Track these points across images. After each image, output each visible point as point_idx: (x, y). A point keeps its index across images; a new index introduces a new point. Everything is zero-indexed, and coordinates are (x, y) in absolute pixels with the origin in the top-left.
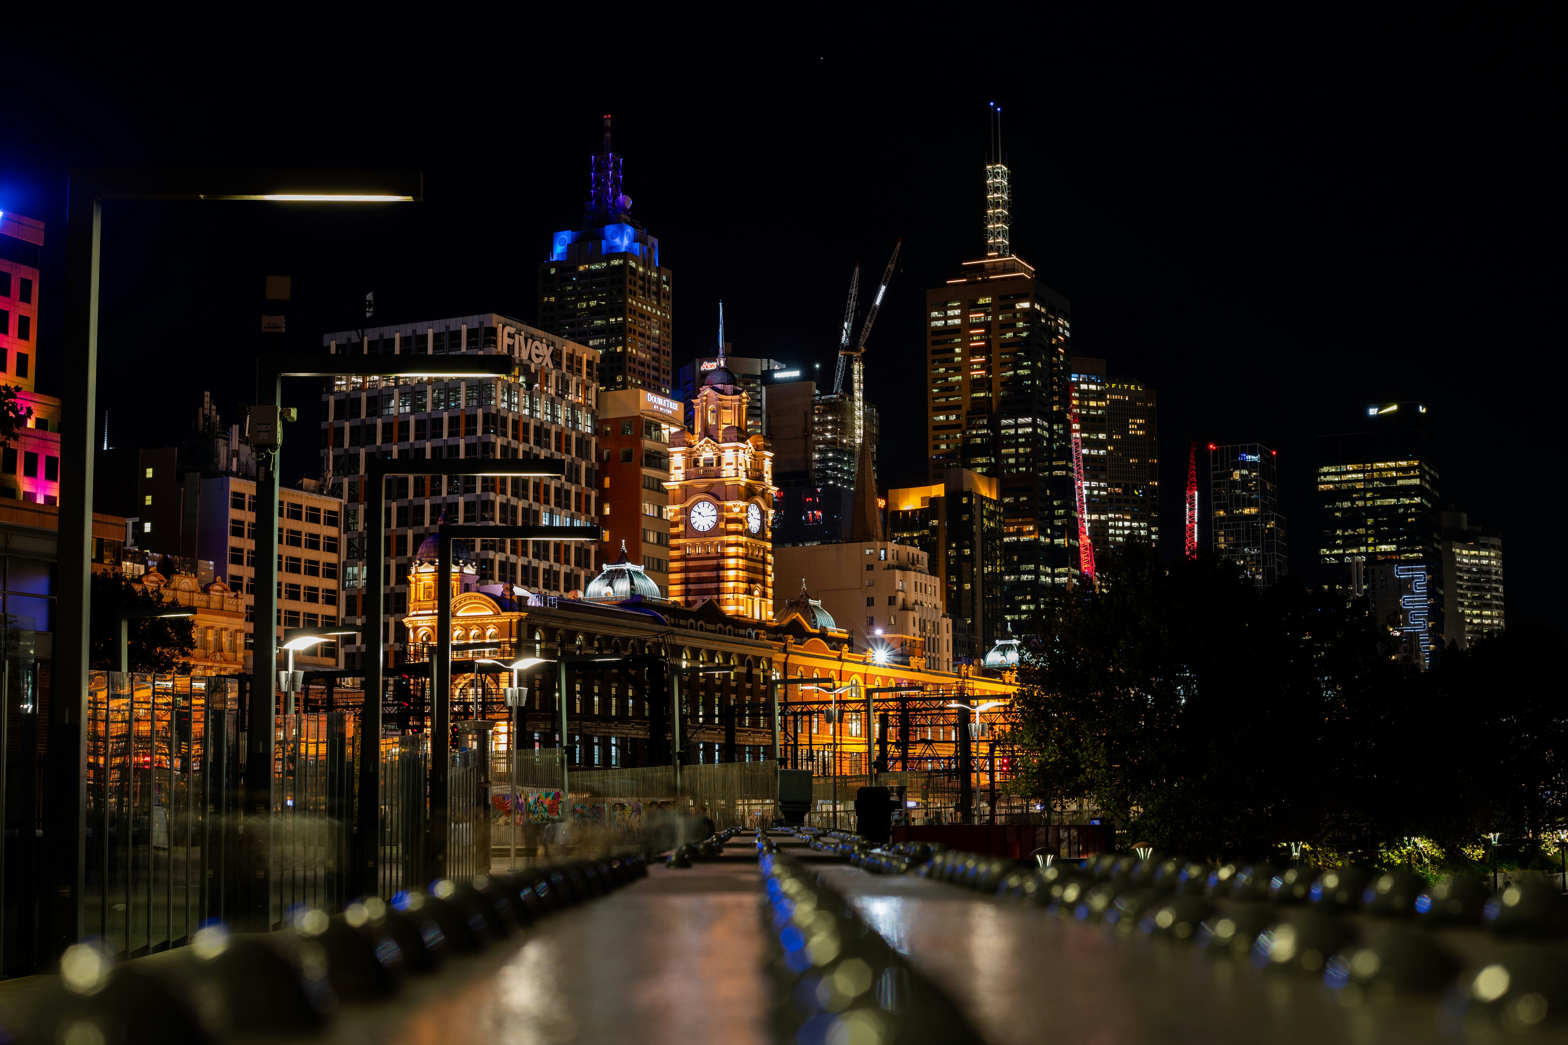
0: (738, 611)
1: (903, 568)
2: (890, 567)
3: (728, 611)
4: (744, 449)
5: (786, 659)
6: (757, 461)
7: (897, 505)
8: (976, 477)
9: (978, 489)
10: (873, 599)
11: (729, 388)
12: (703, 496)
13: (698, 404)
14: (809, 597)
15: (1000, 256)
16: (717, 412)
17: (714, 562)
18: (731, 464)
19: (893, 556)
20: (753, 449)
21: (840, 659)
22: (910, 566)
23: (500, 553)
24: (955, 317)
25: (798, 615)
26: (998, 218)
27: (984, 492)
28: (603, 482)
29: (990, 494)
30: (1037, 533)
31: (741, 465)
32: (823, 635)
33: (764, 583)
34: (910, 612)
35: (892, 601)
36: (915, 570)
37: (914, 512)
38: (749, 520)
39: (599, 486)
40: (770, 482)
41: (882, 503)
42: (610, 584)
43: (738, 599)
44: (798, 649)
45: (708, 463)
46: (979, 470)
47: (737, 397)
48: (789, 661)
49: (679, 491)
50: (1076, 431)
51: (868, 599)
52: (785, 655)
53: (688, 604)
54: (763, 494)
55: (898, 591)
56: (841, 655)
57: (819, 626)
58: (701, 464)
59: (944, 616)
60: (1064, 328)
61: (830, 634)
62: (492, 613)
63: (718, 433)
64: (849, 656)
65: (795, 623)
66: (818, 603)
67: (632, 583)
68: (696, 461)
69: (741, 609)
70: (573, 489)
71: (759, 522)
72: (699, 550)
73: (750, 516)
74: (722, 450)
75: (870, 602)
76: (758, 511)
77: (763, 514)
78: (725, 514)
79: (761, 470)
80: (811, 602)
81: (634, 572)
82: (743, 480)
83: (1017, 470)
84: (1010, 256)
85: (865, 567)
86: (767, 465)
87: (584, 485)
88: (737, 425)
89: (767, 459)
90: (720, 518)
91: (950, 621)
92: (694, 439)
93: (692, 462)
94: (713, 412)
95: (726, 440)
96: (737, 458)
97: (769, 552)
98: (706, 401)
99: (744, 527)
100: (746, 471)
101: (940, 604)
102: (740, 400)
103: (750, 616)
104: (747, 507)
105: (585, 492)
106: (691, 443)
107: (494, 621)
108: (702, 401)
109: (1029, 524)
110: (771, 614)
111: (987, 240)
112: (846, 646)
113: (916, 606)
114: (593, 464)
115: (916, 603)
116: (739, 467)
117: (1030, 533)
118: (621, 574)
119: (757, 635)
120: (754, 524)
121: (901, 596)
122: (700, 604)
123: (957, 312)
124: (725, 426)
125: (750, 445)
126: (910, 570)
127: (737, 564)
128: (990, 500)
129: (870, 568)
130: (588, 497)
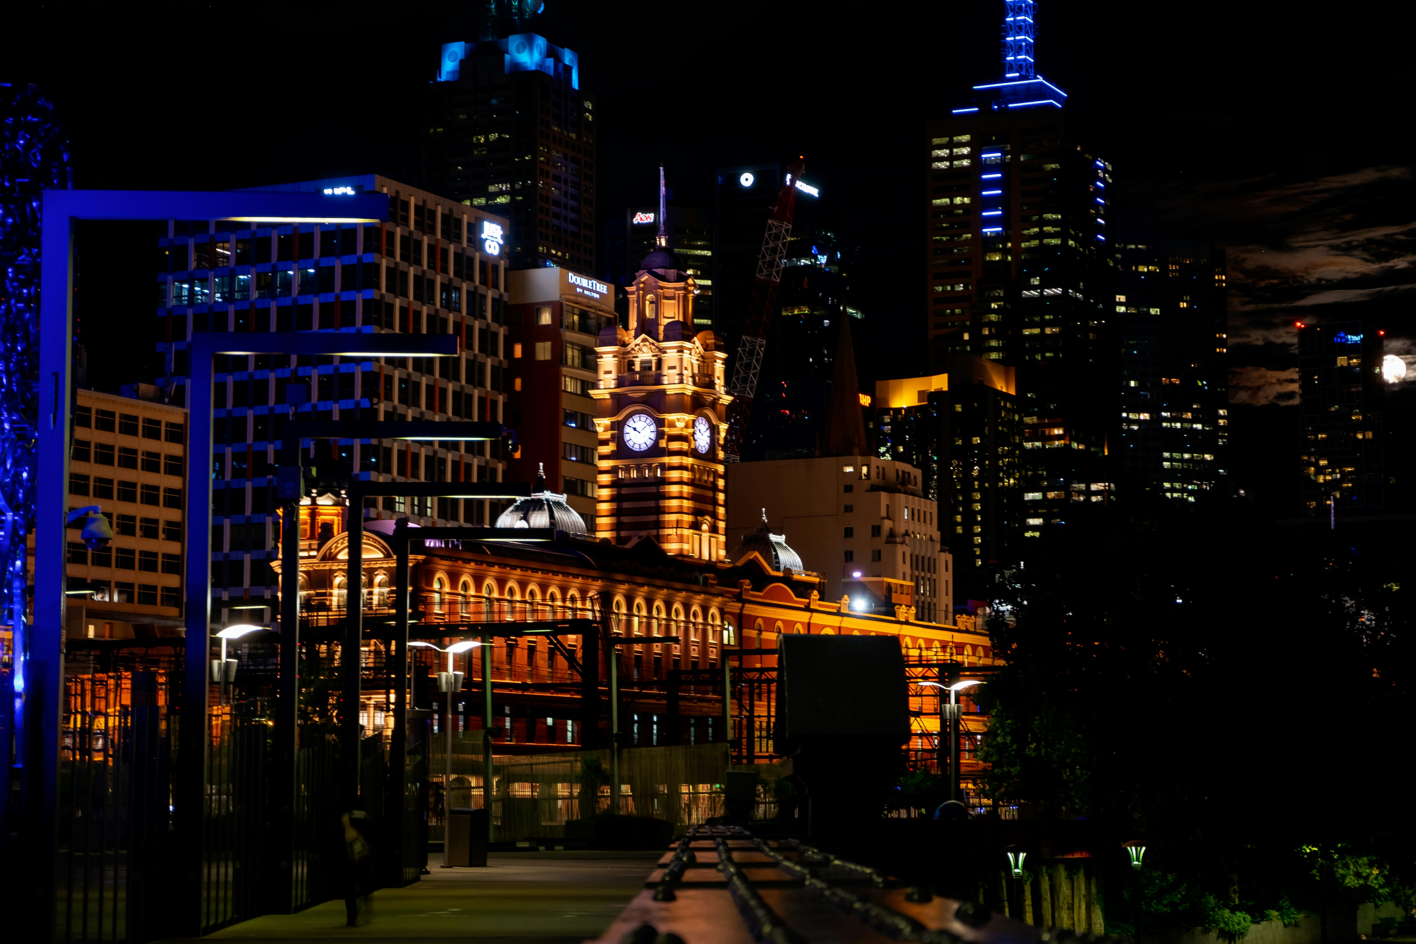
0: (682, 550)
1: (891, 489)
2: (875, 488)
3: (670, 551)
4: (690, 349)
5: (742, 609)
6: (705, 363)
7: (887, 401)
8: (989, 366)
9: (992, 381)
10: (852, 529)
11: (672, 273)
12: (638, 408)
13: (633, 293)
14: (770, 532)
15: (1020, 78)
16: (656, 303)
17: (653, 489)
18: (674, 368)
19: (878, 473)
20: (701, 349)
21: (807, 609)
22: (899, 486)
23: (384, 474)
24: (963, 157)
25: (757, 554)
26: (1020, 27)
27: (1000, 386)
28: (513, 384)
29: (1007, 387)
30: (1068, 438)
31: (686, 369)
32: (787, 578)
33: (714, 516)
34: (899, 546)
35: (876, 531)
36: (906, 493)
37: (909, 409)
38: (696, 437)
39: (507, 388)
40: (722, 390)
41: (865, 400)
42: (525, 518)
43: (682, 536)
44: (757, 596)
45: (646, 366)
46: (994, 356)
47: (682, 284)
48: (745, 612)
49: (610, 401)
50: (1121, 304)
51: (846, 529)
52: (740, 605)
53: (619, 539)
54: (714, 404)
55: (883, 518)
56: (809, 603)
57: (782, 567)
58: (637, 368)
59: (942, 551)
60: (1105, 170)
61: (796, 577)
62: (381, 555)
63: (658, 329)
64: (820, 605)
65: (754, 563)
66: (781, 539)
67: (552, 516)
68: (631, 364)
69: (686, 547)
70: (476, 393)
71: (708, 440)
72: (634, 474)
73: (697, 432)
74: (663, 351)
75: (849, 533)
76: (707, 426)
77: (714, 430)
78: (666, 429)
79: (711, 376)
80: (773, 538)
81: (554, 502)
82: (689, 388)
83: (1043, 356)
84: (1036, 78)
85: (842, 489)
86: (719, 367)
87: (489, 388)
88: (681, 319)
89: (719, 361)
90: (660, 435)
91: (949, 557)
92: (628, 337)
93: (626, 364)
94: (651, 302)
95: (667, 339)
96: (681, 360)
97: (721, 477)
98: (643, 289)
99: (689, 446)
100: (693, 377)
101: (937, 535)
102: (685, 289)
103: (696, 555)
104: (694, 421)
105: (490, 397)
106: (624, 342)
107: (385, 566)
108: (638, 289)
109: (1058, 426)
110: (722, 553)
111: (1006, 56)
112: (815, 592)
113: (907, 538)
114: (500, 362)
115: (907, 534)
116: (685, 372)
117: (1059, 437)
118: (538, 505)
119: (706, 579)
120: (702, 440)
121: (887, 524)
122: (634, 541)
123: (966, 151)
124: (666, 321)
125: (698, 343)
126: (899, 492)
127: (681, 492)
128: (1006, 396)
129: (848, 489)
130: (494, 403)
